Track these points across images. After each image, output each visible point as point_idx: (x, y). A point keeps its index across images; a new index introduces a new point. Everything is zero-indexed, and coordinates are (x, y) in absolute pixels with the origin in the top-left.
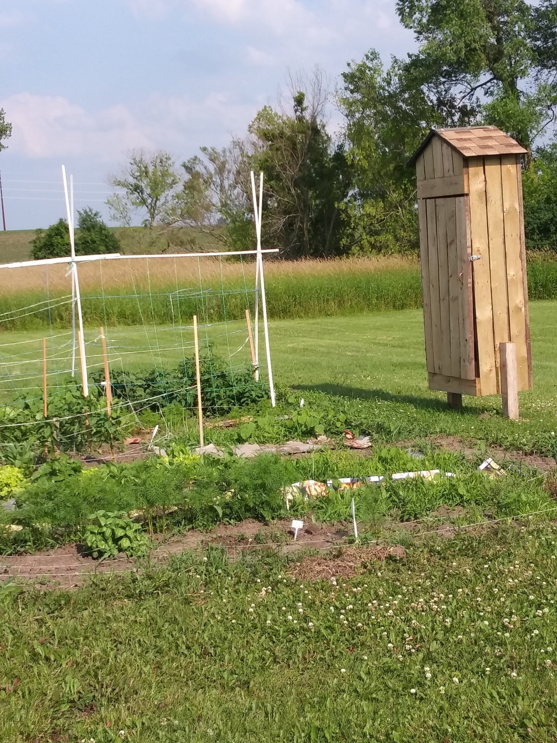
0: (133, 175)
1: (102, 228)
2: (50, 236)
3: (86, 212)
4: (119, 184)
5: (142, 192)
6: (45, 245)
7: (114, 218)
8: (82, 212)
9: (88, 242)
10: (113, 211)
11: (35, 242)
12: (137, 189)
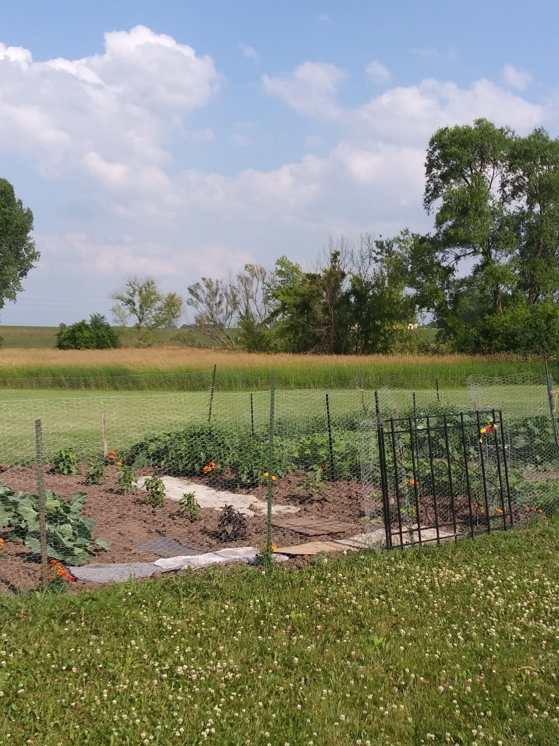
0: (128, 293)
1: (108, 327)
2: (74, 331)
3: (96, 317)
4: (118, 298)
5: (134, 304)
6: (69, 337)
7: (116, 321)
8: (93, 316)
9: (99, 337)
10: (115, 317)
11: (58, 335)
12: (130, 302)
